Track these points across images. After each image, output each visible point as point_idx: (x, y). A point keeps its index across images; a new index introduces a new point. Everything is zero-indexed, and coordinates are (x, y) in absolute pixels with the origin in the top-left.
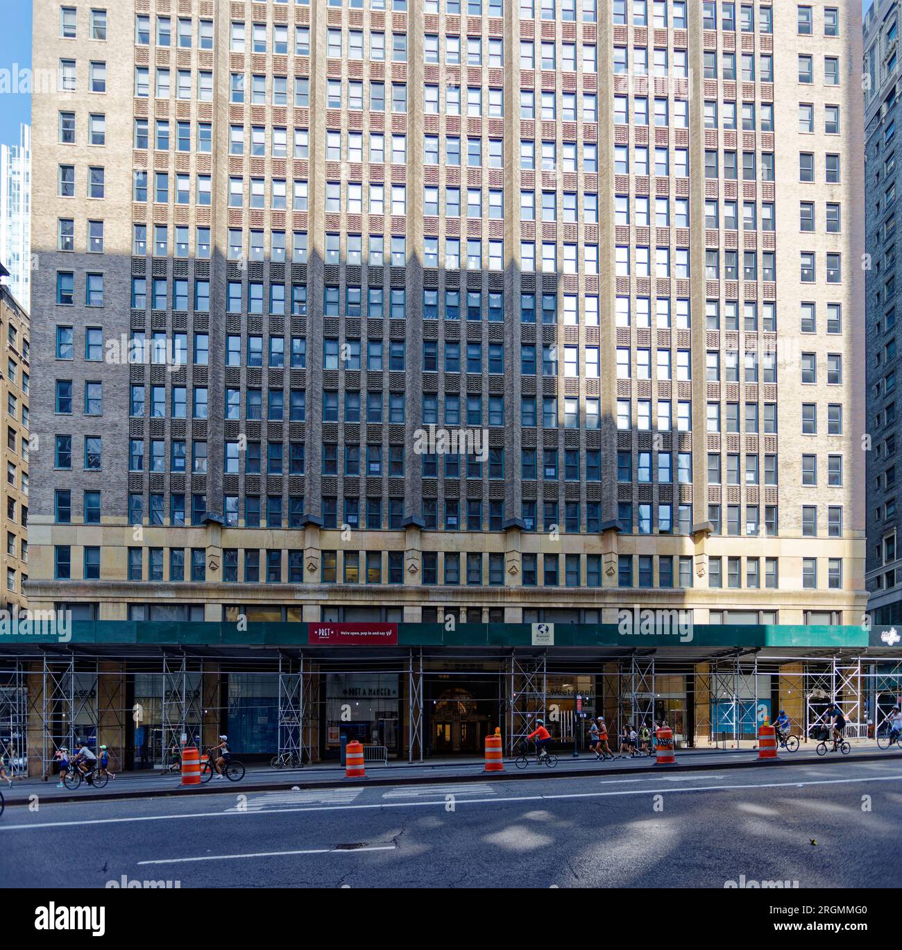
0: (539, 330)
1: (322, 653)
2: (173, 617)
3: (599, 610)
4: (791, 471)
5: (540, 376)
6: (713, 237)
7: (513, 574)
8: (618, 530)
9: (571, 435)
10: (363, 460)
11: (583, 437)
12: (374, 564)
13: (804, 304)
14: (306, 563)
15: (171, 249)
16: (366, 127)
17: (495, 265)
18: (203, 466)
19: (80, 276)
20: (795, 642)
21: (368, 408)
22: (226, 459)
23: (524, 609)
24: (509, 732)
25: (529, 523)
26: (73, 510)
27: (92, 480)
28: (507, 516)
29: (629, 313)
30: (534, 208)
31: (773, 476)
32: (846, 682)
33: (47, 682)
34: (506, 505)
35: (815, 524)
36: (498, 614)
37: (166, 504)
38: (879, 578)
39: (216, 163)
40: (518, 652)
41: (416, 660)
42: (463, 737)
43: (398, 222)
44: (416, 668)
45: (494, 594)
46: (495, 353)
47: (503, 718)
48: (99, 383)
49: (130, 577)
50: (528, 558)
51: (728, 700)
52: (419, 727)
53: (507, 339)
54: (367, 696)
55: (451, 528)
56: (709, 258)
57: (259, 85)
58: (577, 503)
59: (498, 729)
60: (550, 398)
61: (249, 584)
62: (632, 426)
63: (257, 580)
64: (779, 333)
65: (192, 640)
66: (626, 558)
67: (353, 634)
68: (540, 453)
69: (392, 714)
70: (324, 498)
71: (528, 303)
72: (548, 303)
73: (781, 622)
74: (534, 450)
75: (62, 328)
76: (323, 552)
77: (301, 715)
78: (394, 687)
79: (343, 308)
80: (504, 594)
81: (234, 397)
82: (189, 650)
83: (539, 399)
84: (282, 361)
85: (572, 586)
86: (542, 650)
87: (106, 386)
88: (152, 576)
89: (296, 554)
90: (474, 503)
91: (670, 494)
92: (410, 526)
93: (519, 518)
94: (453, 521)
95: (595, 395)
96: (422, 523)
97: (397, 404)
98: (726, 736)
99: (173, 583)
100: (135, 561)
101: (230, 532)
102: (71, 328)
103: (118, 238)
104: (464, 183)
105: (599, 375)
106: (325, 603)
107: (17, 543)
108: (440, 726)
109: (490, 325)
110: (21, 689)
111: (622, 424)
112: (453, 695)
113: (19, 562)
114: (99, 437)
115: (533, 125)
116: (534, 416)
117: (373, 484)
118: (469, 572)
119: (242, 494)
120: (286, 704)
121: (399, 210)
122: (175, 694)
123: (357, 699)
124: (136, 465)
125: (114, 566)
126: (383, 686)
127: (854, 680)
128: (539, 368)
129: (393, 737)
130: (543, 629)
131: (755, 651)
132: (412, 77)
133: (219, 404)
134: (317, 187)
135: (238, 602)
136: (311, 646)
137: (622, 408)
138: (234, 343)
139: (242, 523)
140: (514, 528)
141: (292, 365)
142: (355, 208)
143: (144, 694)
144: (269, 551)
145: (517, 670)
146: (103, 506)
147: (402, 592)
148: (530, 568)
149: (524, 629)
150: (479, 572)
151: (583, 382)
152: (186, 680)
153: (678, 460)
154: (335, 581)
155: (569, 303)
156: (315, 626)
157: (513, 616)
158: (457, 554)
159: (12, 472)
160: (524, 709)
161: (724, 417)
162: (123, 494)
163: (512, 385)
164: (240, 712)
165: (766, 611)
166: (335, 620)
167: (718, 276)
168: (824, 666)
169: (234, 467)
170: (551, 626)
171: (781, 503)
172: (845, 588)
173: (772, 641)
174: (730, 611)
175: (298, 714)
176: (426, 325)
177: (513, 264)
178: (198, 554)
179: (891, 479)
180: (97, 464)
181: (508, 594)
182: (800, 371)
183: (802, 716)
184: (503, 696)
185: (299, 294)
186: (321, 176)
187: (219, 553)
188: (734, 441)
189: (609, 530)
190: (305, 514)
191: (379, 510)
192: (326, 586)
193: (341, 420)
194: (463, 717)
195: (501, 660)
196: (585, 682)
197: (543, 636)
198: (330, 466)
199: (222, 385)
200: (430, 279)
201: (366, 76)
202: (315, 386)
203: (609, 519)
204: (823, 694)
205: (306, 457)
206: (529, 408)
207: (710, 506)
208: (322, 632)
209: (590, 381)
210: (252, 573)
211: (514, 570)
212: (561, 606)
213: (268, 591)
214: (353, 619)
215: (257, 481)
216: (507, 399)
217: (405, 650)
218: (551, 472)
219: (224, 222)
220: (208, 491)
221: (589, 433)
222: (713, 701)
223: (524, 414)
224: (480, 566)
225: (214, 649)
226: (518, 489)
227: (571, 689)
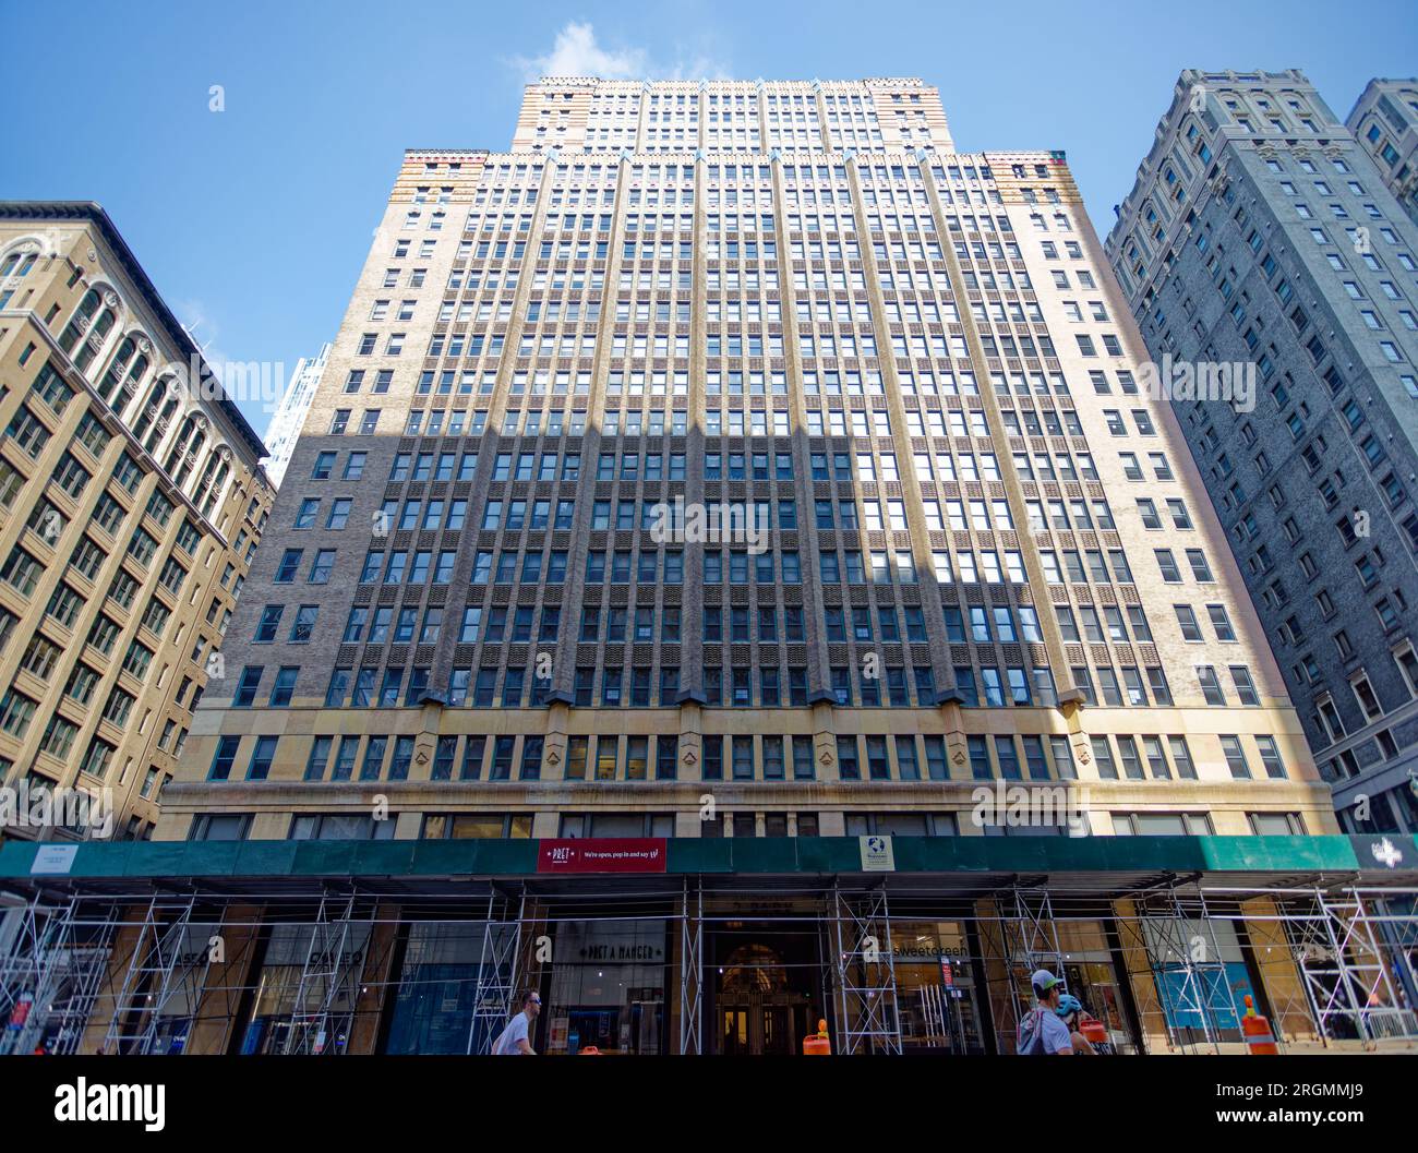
0: (833, 486)
1: (553, 886)
2: (350, 832)
3: (952, 815)
4: (1164, 624)
5: (839, 530)
6: (1006, 401)
7: (827, 763)
8: (962, 702)
9: (883, 591)
10: (630, 624)
11: (898, 593)
12: (637, 754)
13: (1122, 454)
14: (546, 753)
15: (445, 428)
16: (651, 332)
17: (782, 431)
18: (433, 635)
19: (343, 455)
20: (1249, 862)
21: (640, 568)
22: (463, 625)
23: (847, 815)
24: (842, 1028)
25: (841, 695)
26: (260, 689)
27: (295, 654)
28: (812, 688)
29: (931, 468)
30: (817, 384)
31: (1144, 631)
32: (1350, 930)
33: (144, 940)
34: (811, 675)
35: (1219, 689)
36: (809, 823)
37: (379, 680)
38: (1334, 762)
39: (503, 364)
40: (846, 882)
41: (693, 896)
42: (767, 1036)
43: (679, 400)
44: (692, 910)
45: (803, 792)
46: (786, 509)
47: (830, 999)
48: (334, 550)
49: (308, 776)
50: (845, 741)
51: (1178, 965)
52: (696, 1017)
53: (799, 496)
54: (617, 960)
55: (740, 703)
56: (1006, 419)
57: (554, 309)
58: (901, 669)
59: (823, 1023)
60: (854, 552)
61: (466, 784)
62: (956, 580)
63: (477, 777)
64: (1103, 482)
65: (370, 869)
66: (976, 739)
67: (602, 855)
68: (847, 610)
69: (655, 992)
70: (579, 670)
71: (819, 462)
72: (841, 462)
73: (1219, 832)
74: (839, 608)
75: (308, 501)
76: (571, 737)
77: (511, 997)
78: (659, 943)
79: (617, 473)
80: (816, 792)
81: (485, 561)
82: (362, 884)
83: (841, 554)
84: (545, 523)
85: (910, 779)
86: (877, 879)
87: (340, 553)
88: (337, 775)
89: (535, 742)
90: (770, 673)
91: (1018, 654)
92: (688, 702)
93: (829, 689)
94: (742, 694)
95: (904, 548)
96: (703, 698)
97: (674, 562)
98: (1193, 1035)
99: (364, 784)
100: (320, 755)
101: (452, 714)
102: (319, 500)
103: (392, 422)
104: (746, 368)
105: (906, 526)
106: (566, 809)
107: (174, 733)
108: (729, 1015)
109: (779, 484)
110: (102, 951)
111: (943, 577)
112: (750, 956)
113: (168, 759)
114: (317, 606)
115: (811, 326)
116: (836, 570)
117: (642, 651)
118: (766, 761)
119: (475, 667)
120: (490, 976)
121: (681, 391)
122: (325, 959)
123: (601, 965)
124: (352, 636)
125: (289, 763)
126: (641, 942)
127: (1360, 926)
128: (837, 524)
129: (655, 1038)
130: (877, 845)
131: (1196, 877)
132: (696, 298)
133: (467, 568)
134: (600, 377)
135: (446, 809)
136: (539, 876)
137: (939, 561)
138: (495, 508)
139: (470, 702)
140: (822, 702)
141: (555, 527)
142: (636, 391)
143: (279, 959)
144: (499, 738)
145: (844, 913)
146: (298, 684)
147: (674, 792)
148: (848, 755)
149: (848, 846)
150: (780, 761)
151: (889, 536)
152: (346, 934)
153: (1019, 616)
154: (583, 778)
155: (864, 461)
156: (549, 844)
157: (831, 826)
158: (749, 738)
159: (200, 647)
160: (862, 984)
161: (1063, 566)
162: (328, 669)
163: (807, 540)
164: (417, 990)
165: (1193, 814)
166: (578, 835)
167: (1020, 433)
168: (1305, 904)
169: (470, 636)
170: (887, 840)
171: (1166, 665)
172: (1292, 778)
173: (1216, 861)
174: (1142, 814)
175: (506, 992)
176: (708, 486)
177: (800, 431)
178: (404, 743)
179: (1297, 631)
180: (307, 635)
181: (823, 792)
182: (1139, 517)
183: (1303, 996)
184: (827, 959)
185: (572, 462)
186: (605, 367)
187: (434, 741)
188: (1084, 593)
189: (947, 702)
190: (552, 689)
191: (647, 682)
192: (570, 784)
193: (607, 581)
194: (767, 997)
195: (820, 895)
196: (950, 931)
197: (877, 856)
198: (589, 631)
199: (473, 549)
200: (713, 445)
201: (653, 299)
202: (580, 546)
203: (945, 688)
204: (1322, 955)
205: (561, 622)
206: (830, 563)
207: (1074, 669)
208: (558, 854)
209: (897, 534)
210: (472, 768)
211: (827, 758)
212: (898, 809)
213: (490, 792)
214: (603, 832)
215: (497, 651)
216: (802, 555)
217: (676, 881)
218: (863, 633)
219: (504, 405)
220: (435, 664)
221: (904, 588)
222: (1156, 968)
223: (824, 570)
224: (781, 753)
225: (397, 882)
226: (824, 653)
227: (930, 944)
